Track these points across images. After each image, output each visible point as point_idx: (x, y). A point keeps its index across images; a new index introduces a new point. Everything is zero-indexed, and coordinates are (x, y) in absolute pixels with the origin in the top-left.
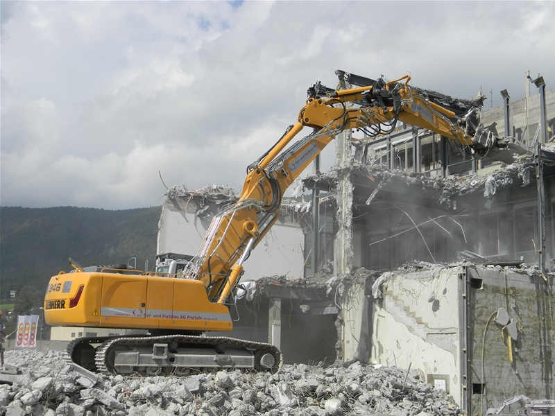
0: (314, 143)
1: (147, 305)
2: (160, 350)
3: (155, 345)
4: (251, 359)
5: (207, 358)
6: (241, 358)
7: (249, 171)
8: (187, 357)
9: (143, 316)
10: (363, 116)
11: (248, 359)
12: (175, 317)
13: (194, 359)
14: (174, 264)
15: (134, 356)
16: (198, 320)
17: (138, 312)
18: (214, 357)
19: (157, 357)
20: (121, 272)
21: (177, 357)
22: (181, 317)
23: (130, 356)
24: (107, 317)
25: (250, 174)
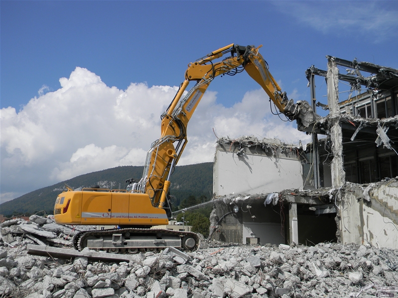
0: (198, 90)
1: (112, 210)
2: (117, 238)
3: (113, 235)
4: (179, 242)
5: (149, 242)
6: (172, 242)
7: (162, 118)
8: (136, 242)
9: (109, 217)
10: (225, 66)
11: (177, 242)
12: (131, 217)
13: (140, 243)
14: (135, 185)
15: (99, 242)
16: (146, 219)
17: (106, 215)
18: (153, 241)
19: (115, 242)
20: (96, 190)
21: (128, 242)
22: (135, 217)
23: (97, 242)
24: (85, 219)
25: (163, 120)
